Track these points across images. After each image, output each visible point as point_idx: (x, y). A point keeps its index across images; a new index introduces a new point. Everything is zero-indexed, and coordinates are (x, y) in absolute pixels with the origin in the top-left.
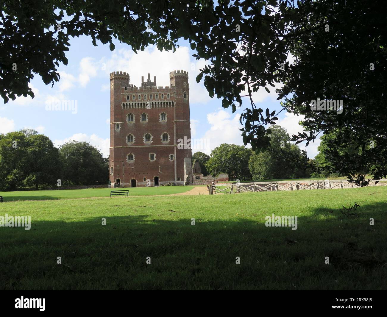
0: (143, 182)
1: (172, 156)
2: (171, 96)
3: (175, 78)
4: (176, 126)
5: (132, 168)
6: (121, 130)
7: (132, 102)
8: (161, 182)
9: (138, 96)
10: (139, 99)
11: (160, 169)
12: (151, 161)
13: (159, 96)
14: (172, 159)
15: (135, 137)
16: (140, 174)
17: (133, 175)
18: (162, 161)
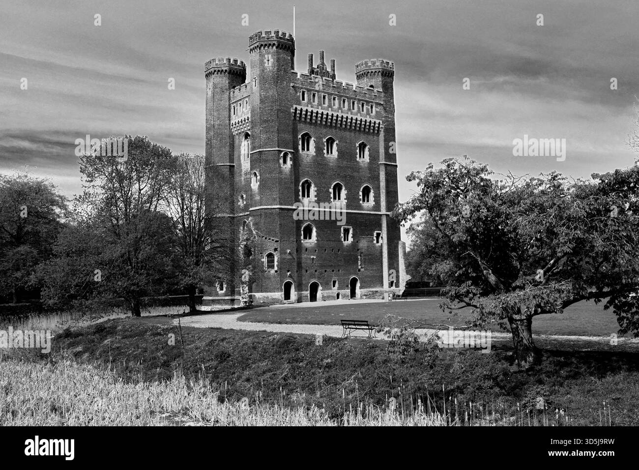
0: (331, 289)
1: (378, 235)
2: (378, 110)
3: (382, 75)
4: (386, 174)
5: (312, 257)
6: (291, 168)
7: (312, 107)
8: (362, 290)
9: (321, 97)
10: (324, 104)
11: (359, 262)
12: (346, 243)
13: (358, 106)
14: (378, 242)
15: (316, 189)
16: (326, 271)
17: (314, 275)
18: (363, 244)
